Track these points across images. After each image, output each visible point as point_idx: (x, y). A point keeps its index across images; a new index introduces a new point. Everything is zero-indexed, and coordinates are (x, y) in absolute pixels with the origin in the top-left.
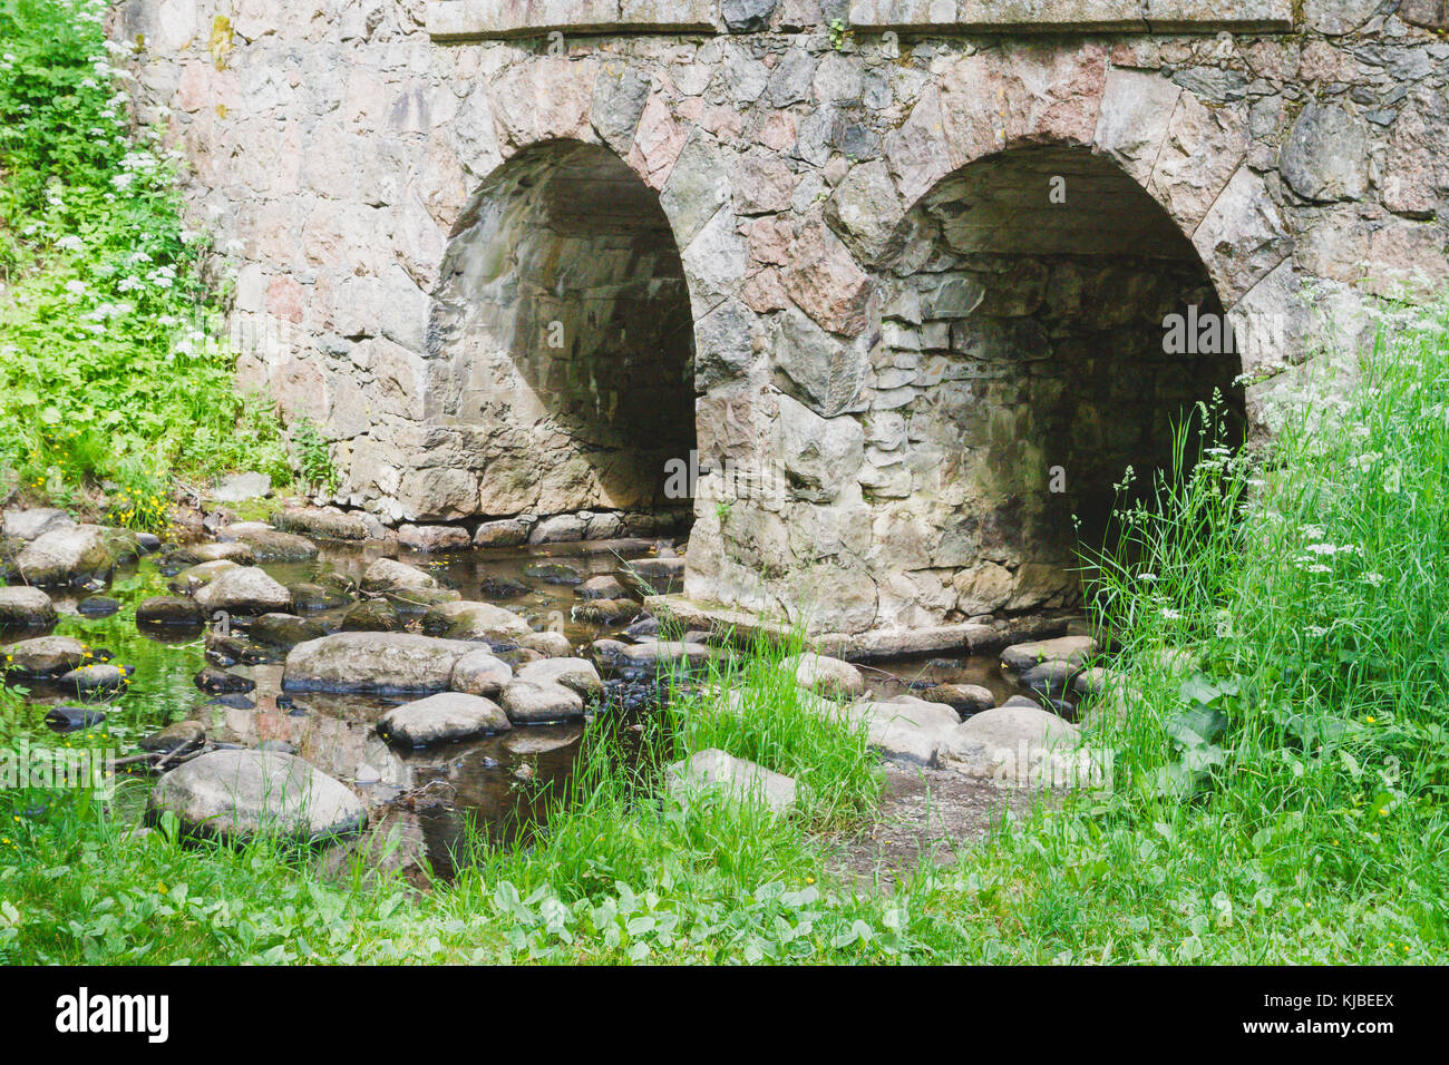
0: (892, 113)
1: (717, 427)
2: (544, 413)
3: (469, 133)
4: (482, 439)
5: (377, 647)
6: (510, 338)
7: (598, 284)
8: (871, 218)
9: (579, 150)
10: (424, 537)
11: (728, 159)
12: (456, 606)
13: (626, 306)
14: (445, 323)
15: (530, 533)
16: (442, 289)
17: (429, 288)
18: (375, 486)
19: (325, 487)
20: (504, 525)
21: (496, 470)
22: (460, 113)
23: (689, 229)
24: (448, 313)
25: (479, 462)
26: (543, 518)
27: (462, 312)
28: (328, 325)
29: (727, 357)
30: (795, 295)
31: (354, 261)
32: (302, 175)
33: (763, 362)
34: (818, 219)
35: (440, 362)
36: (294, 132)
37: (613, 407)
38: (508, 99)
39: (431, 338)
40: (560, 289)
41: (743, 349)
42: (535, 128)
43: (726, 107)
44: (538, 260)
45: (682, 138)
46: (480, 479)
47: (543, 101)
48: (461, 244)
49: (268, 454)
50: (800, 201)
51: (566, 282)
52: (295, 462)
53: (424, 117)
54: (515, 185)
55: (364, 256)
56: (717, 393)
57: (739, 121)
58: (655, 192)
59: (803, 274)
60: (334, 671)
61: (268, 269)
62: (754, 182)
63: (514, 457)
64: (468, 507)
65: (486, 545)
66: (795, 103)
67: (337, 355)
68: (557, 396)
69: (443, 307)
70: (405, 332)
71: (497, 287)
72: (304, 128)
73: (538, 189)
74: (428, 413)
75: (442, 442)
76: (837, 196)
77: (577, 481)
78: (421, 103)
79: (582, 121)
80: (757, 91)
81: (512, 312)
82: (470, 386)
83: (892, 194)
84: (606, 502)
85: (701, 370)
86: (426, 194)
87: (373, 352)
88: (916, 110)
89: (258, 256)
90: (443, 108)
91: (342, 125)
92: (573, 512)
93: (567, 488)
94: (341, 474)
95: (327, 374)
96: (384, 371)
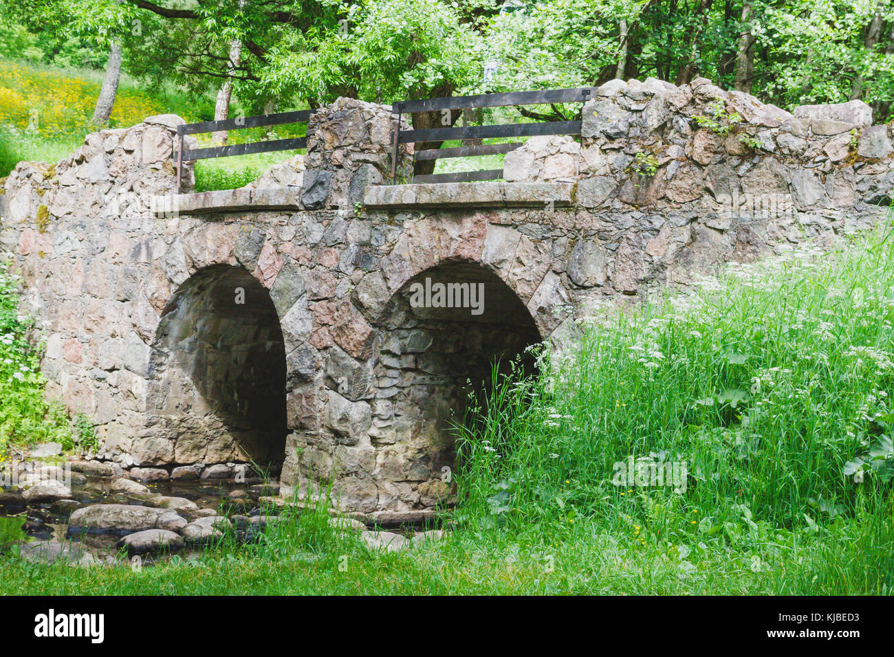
0: (384, 248)
1: (297, 408)
2: (209, 410)
3: (173, 262)
4: (176, 422)
5: (118, 510)
6: (192, 369)
7: (239, 343)
8: (375, 300)
9: (230, 271)
10: (144, 474)
11: (304, 273)
12: (160, 498)
13: (254, 355)
14: (158, 361)
15: (201, 473)
16: (156, 343)
17: (150, 343)
18: (118, 448)
19: (91, 449)
20: (187, 469)
21: (183, 439)
22: (168, 252)
23: (284, 308)
24: (160, 356)
25: (174, 435)
26: (208, 466)
27: (167, 356)
28: (96, 364)
29: (303, 371)
30: (337, 339)
31: (110, 330)
32: (84, 286)
33: (320, 374)
34: (348, 301)
35: (155, 382)
36: (80, 264)
37: (246, 408)
38: (193, 244)
39: (150, 369)
40: (219, 345)
41: (311, 367)
42: (207, 259)
43: (303, 247)
44: (207, 329)
45: (281, 262)
46: (175, 444)
47: (211, 245)
48: (167, 320)
49: (61, 433)
50: (340, 293)
51: (222, 341)
52: (76, 438)
53: (149, 255)
54: (196, 289)
55: (115, 327)
56: (297, 391)
57: (309, 254)
58: (267, 290)
59: (340, 328)
60: (95, 523)
61: (64, 336)
62: (317, 283)
63: (193, 433)
64: (168, 458)
65: (177, 479)
66: (337, 244)
67: (100, 380)
68: (216, 402)
69: (157, 353)
70: (136, 366)
71: (185, 343)
72: (86, 262)
73: (208, 292)
74: (148, 408)
75: (155, 424)
76: (358, 289)
77: (227, 447)
78: (148, 248)
79: (231, 254)
80: (319, 238)
81: (194, 356)
82: (170, 395)
83: (385, 288)
84: (242, 458)
85: (289, 379)
86: (149, 294)
87: (119, 377)
88: (397, 246)
89: (59, 329)
90: (159, 250)
91: (106, 260)
92: (224, 463)
93: (221, 450)
94: (100, 442)
95: (94, 390)
96: (124, 387)
